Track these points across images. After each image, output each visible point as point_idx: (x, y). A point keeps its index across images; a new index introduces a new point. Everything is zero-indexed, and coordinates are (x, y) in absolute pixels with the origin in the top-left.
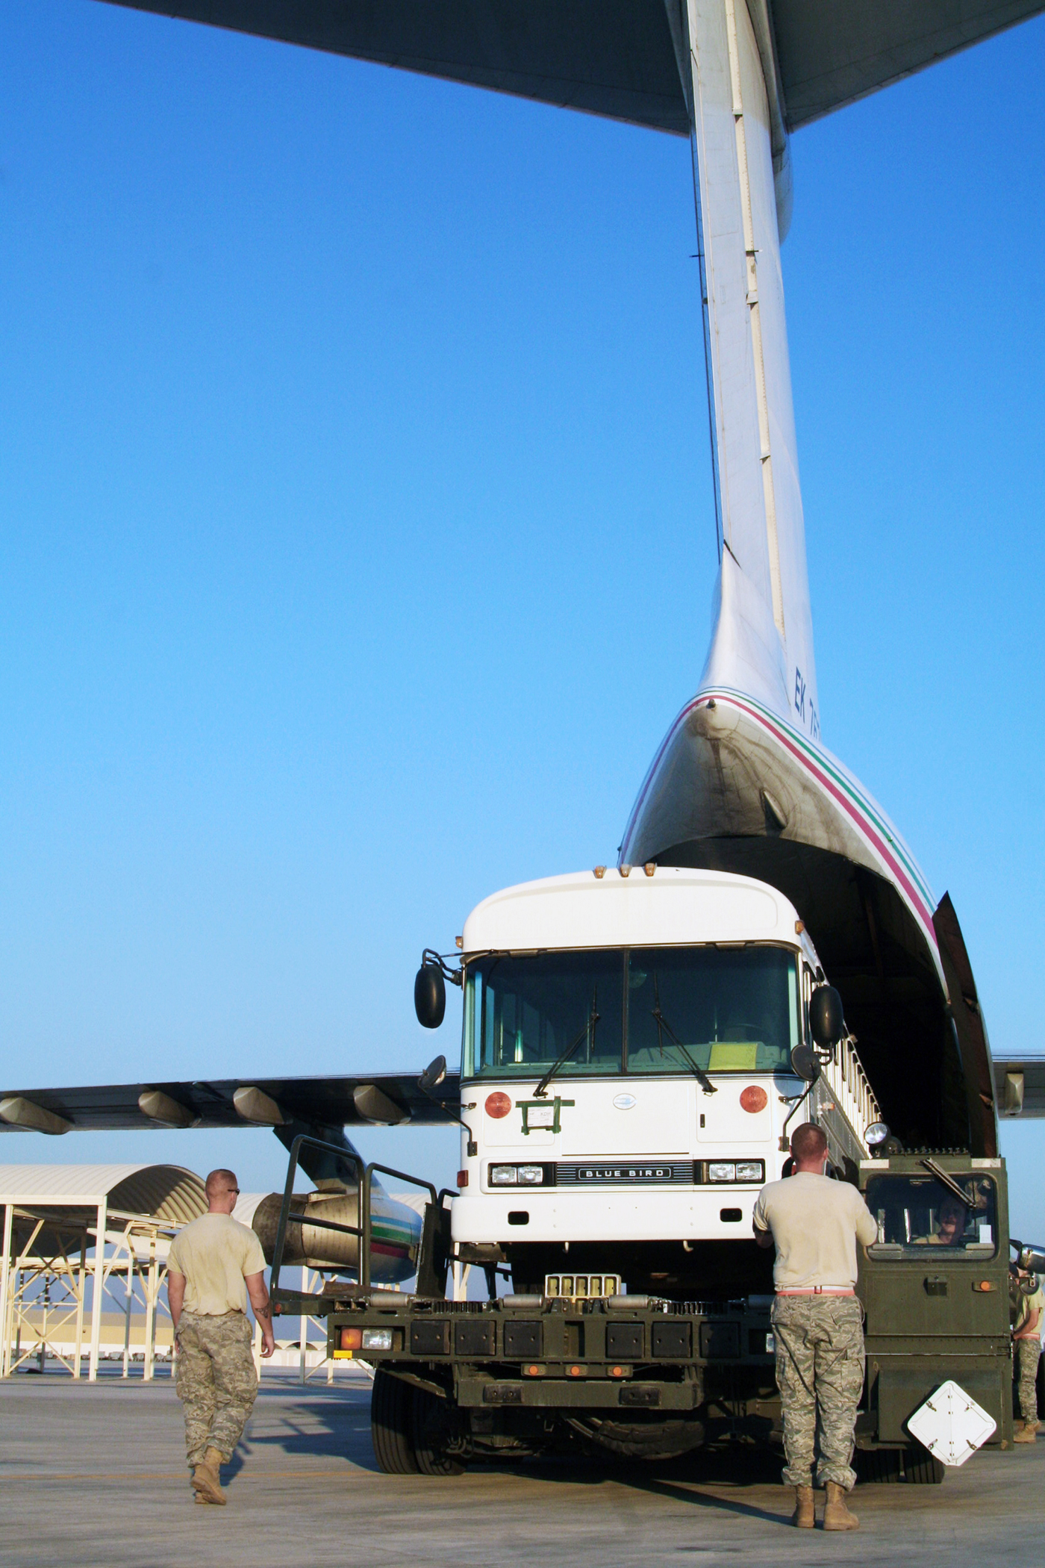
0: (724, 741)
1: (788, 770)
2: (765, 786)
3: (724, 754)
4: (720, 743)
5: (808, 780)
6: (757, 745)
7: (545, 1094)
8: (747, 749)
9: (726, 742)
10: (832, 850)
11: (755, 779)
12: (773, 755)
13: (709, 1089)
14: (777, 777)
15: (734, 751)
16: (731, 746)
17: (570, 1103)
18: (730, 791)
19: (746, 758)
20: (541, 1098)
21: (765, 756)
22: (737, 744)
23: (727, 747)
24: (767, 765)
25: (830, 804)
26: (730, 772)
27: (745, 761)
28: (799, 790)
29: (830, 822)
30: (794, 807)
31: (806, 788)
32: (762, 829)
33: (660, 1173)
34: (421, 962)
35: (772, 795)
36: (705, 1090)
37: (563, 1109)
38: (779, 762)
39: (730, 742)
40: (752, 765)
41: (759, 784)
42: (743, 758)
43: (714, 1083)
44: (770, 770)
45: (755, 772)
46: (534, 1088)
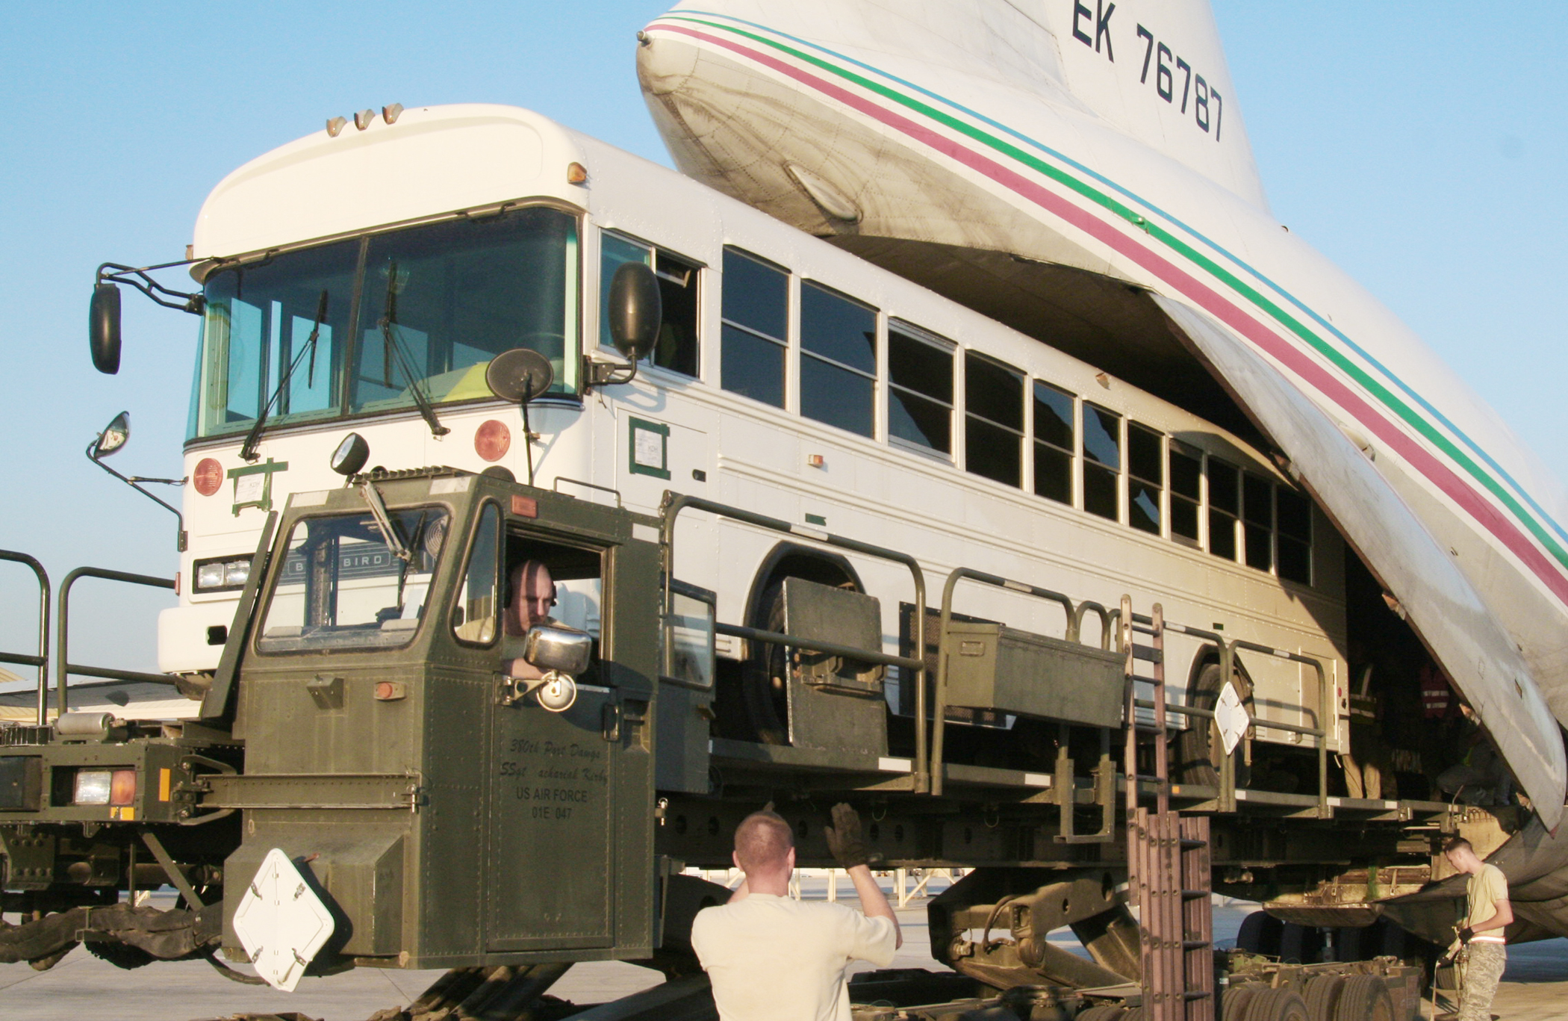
0: (678, 94)
1: (834, 129)
2: (788, 157)
3: (687, 114)
4: (673, 99)
5: (885, 140)
6: (746, 95)
7: (255, 456)
8: (726, 103)
9: (683, 97)
10: (976, 246)
11: (762, 148)
12: (788, 109)
13: (441, 431)
14: (807, 141)
15: (703, 108)
16: (695, 101)
17: (283, 466)
18: (731, 171)
19: (729, 117)
20: (252, 462)
21: (769, 110)
22: (706, 98)
23: (688, 104)
24: (780, 125)
25: (950, 176)
26: (712, 141)
27: (730, 122)
28: (868, 161)
29: (956, 202)
30: (864, 186)
31: (881, 153)
32: (822, 224)
33: (378, 560)
34: (94, 281)
35: (809, 170)
36: (436, 433)
37: (276, 475)
38: (806, 118)
39: (690, 96)
40: (747, 126)
41: (777, 158)
42: (724, 119)
43: (444, 421)
44: (788, 132)
45: (758, 138)
46: (240, 448)
